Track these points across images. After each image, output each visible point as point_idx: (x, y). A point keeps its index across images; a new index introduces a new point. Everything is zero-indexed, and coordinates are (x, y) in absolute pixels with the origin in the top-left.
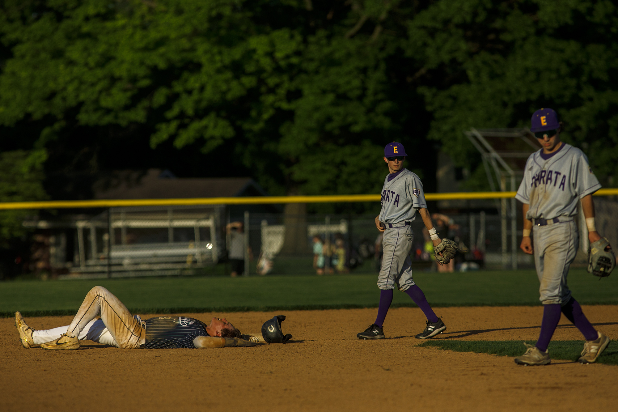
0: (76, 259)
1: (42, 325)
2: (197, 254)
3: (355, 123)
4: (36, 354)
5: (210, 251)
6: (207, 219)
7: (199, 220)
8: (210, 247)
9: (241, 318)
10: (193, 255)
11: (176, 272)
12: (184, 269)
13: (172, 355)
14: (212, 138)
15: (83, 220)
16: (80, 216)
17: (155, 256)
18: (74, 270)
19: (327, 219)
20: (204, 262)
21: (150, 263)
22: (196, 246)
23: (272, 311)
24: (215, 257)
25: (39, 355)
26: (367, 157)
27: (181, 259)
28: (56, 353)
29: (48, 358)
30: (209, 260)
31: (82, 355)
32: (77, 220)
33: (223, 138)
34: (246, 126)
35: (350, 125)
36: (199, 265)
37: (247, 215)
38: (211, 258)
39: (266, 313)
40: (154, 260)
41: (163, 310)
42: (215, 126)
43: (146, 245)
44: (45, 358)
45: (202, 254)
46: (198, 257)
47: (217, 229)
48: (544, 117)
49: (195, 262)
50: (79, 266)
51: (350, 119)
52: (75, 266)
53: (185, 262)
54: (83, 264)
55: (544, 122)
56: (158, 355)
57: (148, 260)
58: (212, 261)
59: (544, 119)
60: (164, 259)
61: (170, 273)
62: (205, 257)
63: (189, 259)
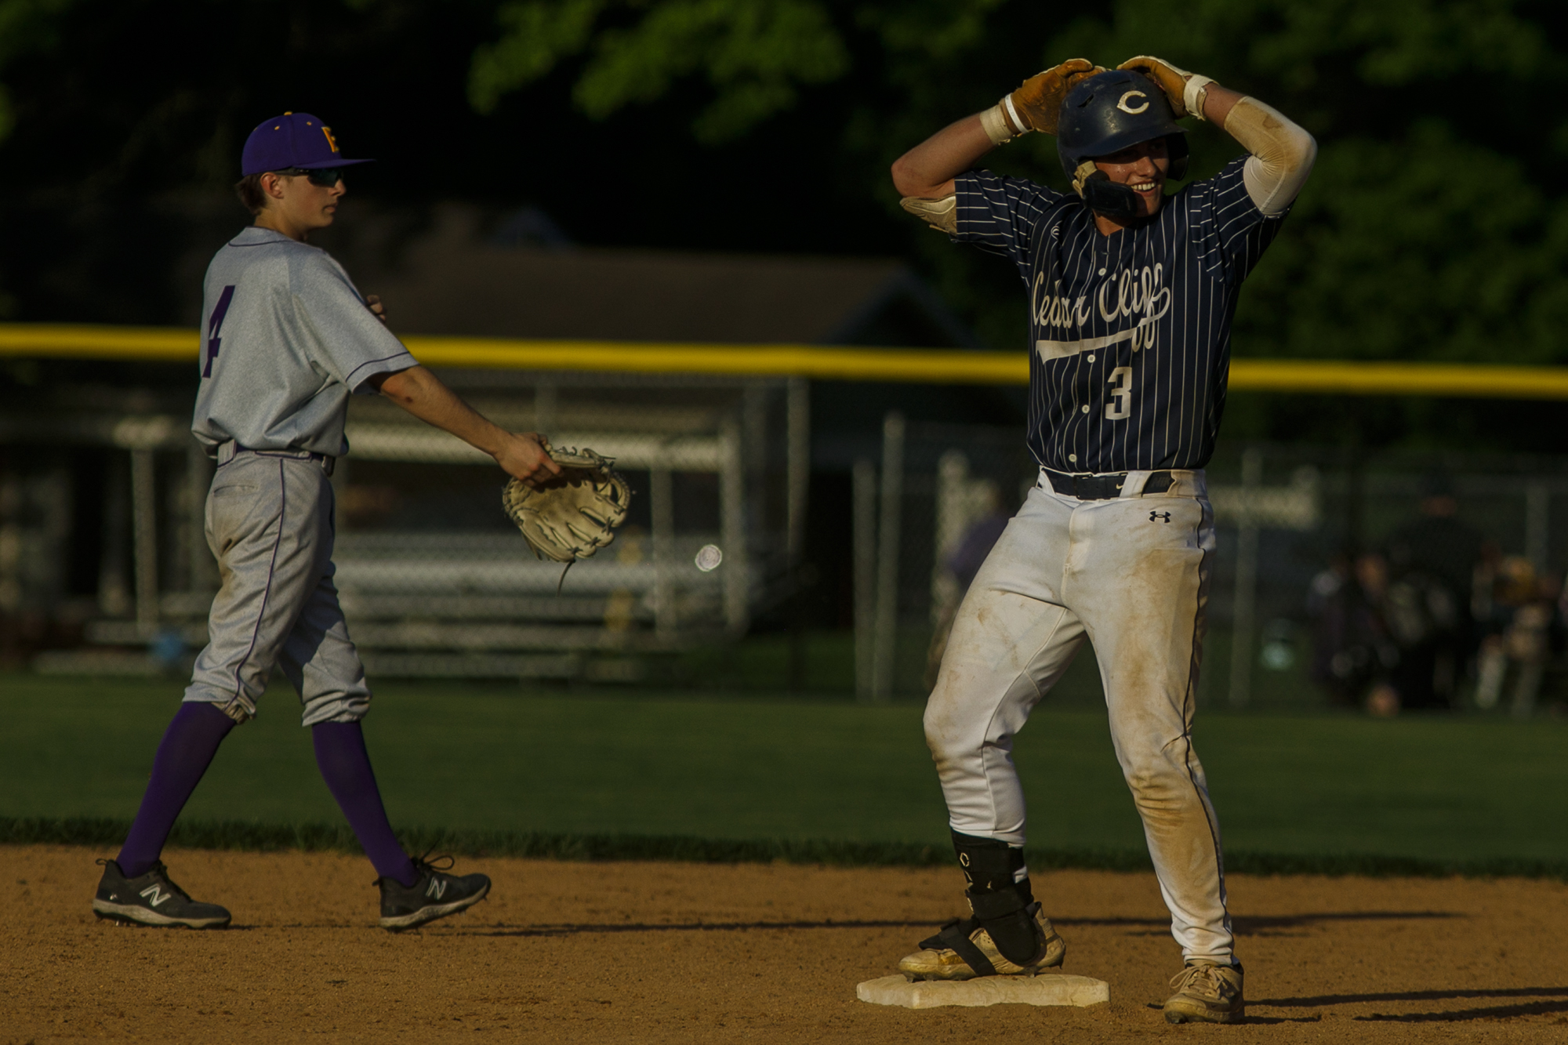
1: (23, 882)
2: (656, 591)
3: (1387, 41)
4: (14, 1016)
5: (716, 580)
6: (709, 434)
7: (673, 438)
8: (709, 558)
9: (906, 894)
10: (637, 594)
11: (560, 667)
12: (596, 654)
14: (747, 76)
17: (470, 590)
19: (1250, 464)
20: (689, 625)
21: (448, 621)
22: (655, 556)
24: (735, 609)
25: (28, 1018)
26: (1430, 196)
27: (582, 610)
30: (710, 619)
33: (792, 79)
34: (899, 34)
35: (1361, 50)
36: (663, 638)
37: (893, 430)
38: (718, 610)
40: (465, 606)
41: (556, 841)
42: (763, 27)
43: (432, 540)
44: (59, 1036)
45: (680, 590)
46: (655, 604)
47: (750, 483)
49: (645, 624)
50: (130, 616)
51: (1362, 24)
53: (598, 623)
54: (147, 609)
57: (437, 605)
58: (723, 623)
60: (508, 607)
61: (529, 668)
62: (693, 604)
63: (618, 610)
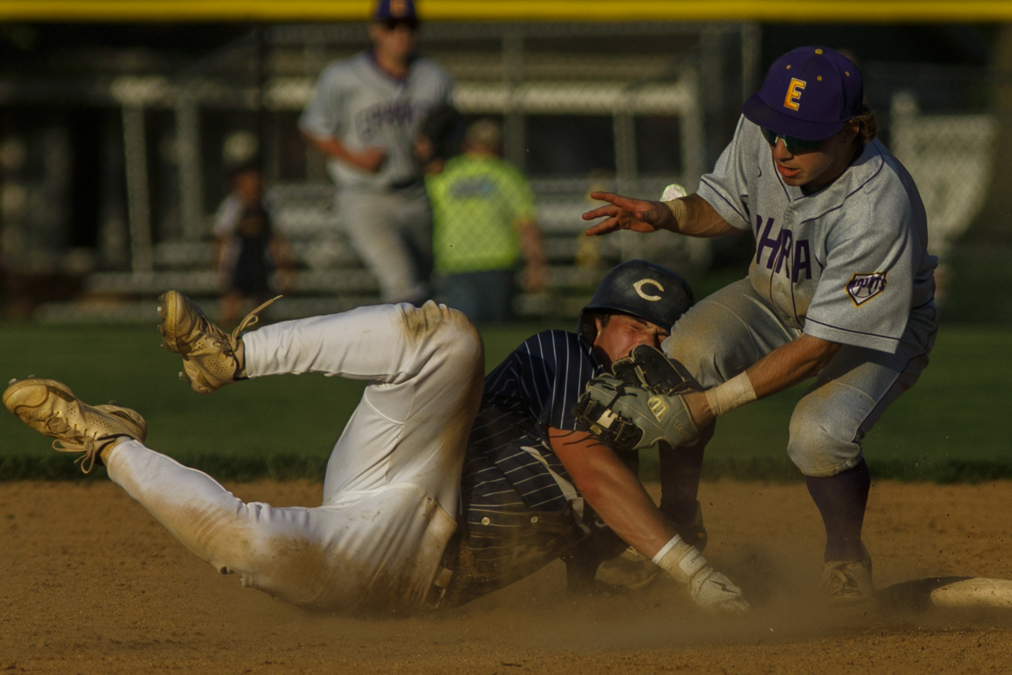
0: (112, 236)
1: (11, 517)
6: (669, 80)
7: (636, 84)
12: (566, 291)
13: (573, 661)
15: (141, 73)
16: (131, 59)
18: (106, 282)
23: (974, 482)
27: (555, 249)
28: (84, 640)
29: (52, 659)
31: (195, 649)
32: (116, 74)
39: (947, 489)
44: (39, 659)
48: (802, 84)
50: (126, 267)
52: (103, 267)
53: (569, 262)
54: (142, 257)
55: (794, 100)
56: (512, 661)
59: (798, 89)
